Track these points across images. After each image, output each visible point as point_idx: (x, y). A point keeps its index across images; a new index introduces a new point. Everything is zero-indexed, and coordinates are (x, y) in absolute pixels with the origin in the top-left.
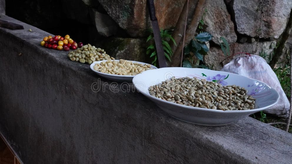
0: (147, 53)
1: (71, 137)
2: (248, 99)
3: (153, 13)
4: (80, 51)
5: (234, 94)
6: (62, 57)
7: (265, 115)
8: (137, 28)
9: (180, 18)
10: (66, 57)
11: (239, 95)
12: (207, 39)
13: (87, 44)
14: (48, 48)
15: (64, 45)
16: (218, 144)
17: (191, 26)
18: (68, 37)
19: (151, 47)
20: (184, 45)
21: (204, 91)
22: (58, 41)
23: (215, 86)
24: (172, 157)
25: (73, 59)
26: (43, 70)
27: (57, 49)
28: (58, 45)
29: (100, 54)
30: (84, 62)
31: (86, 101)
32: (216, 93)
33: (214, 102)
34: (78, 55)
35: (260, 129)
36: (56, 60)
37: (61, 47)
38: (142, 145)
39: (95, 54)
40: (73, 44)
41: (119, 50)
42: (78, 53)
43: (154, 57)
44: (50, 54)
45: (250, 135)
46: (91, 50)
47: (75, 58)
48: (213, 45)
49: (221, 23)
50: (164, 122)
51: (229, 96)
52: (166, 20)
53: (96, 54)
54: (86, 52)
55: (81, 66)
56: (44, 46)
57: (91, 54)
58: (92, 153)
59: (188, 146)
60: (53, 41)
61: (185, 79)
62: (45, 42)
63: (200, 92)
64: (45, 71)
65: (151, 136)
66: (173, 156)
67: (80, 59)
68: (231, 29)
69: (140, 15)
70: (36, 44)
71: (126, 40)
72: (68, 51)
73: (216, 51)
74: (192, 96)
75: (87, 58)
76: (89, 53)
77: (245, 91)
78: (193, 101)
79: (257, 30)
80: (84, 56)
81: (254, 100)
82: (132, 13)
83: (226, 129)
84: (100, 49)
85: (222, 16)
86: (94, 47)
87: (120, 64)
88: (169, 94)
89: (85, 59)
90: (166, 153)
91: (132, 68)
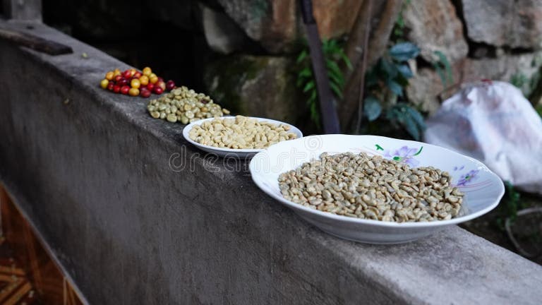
0: (299, 83)
1: (155, 250)
2: (451, 194)
3: (307, 9)
4: (168, 100)
5: (427, 184)
6: (137, 111)
7: (517, 195)
8: (279, 37)
9: (359, 19)
10: (144, 111)
11: (437, 185)
12: (410, 54)
13: (181, 86)
14: (113, 91)
15: (142, 86)
16: (390, 279)
17: (377, 33)
18: (148, 71)
19: (306, 73)
20: (366, 68)
21: (375, 180)
22: (130, 78)
23: (396, 168)
24: (319, 297)
25: (156, 115)
26: (106, 132)
27: (128, 94)
28: (130, 86)
29: (201, 105)
30: (175, 120)
31: (178, 191)
32: (396, 184)
33: (391, 200)
34: (163, 108)
35: (469, 249)
36: (127, 117)
37: (135, 91)
38: (271, 273)
39: (194, 105)
40: (156, 85)
41: (247, 78)
42: (165, 103)
43: (311, 91)
44: (117, 104)
45: (450, 260)
46: (186, 97)
47: (158, 114)
48: (422, 63)
49: (437, 22)
50: (303, 237)
51: (417, 190)
52: (332, 22)
53: (196, 106)
54: (178, 101)
55: (169, 127)
56: (107, 89)
57: (186, 106)
58: (191, 280)
59: (342, 279)
60: (122, 80)
61: (344, 156)
62: (110, 81)
63: (367, 183)
64: (109, 134)
65: (284, 259)
66: (320, 295)
67: (167, 114)
68: (456, 32)
69: (284, 14)
70: (94, 84)
71: (259, 60)
72: (148, 97)
73: (429, 75)
74: (352, 192)
75: (179, 113)
76: (183, 104)
77: (448, 179)
78: (353, 201)
79: (507, 33)
80: (175, 110)
81: (462, 196)
82: (270, 11)
83: (408, 250)
84: (202, 96)
85: (439, 9)
86: (192, 91)
87: (236, 126)
88: (311, 189)
89: (176, 114)
90: (309, 288)
91: (255, 132)
